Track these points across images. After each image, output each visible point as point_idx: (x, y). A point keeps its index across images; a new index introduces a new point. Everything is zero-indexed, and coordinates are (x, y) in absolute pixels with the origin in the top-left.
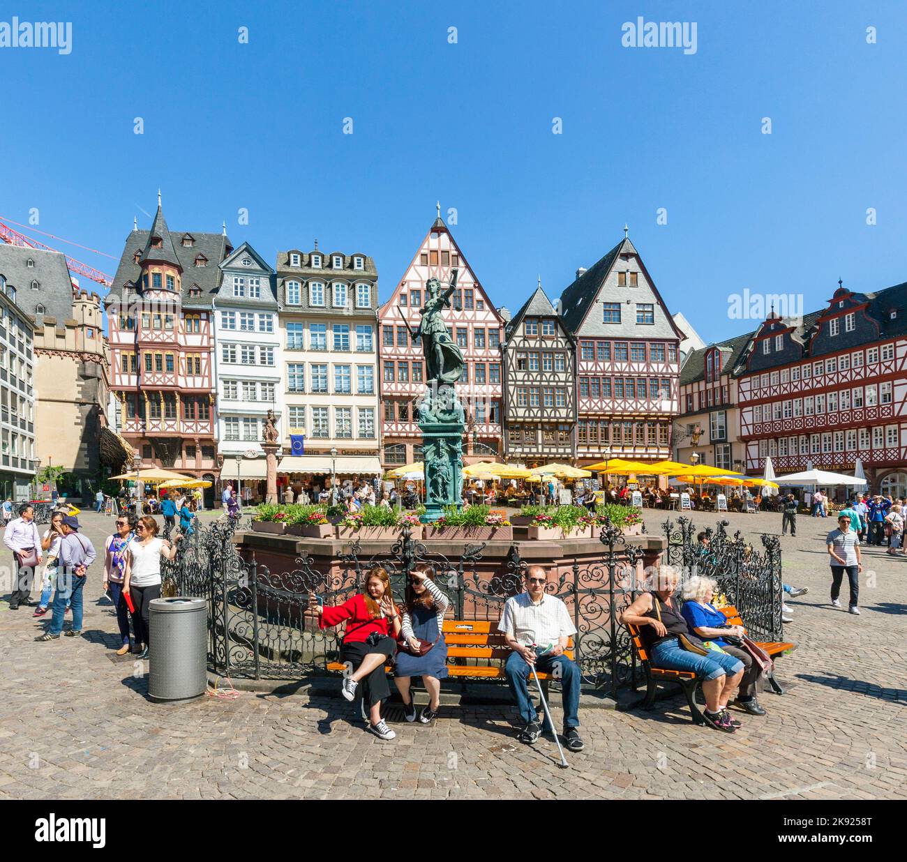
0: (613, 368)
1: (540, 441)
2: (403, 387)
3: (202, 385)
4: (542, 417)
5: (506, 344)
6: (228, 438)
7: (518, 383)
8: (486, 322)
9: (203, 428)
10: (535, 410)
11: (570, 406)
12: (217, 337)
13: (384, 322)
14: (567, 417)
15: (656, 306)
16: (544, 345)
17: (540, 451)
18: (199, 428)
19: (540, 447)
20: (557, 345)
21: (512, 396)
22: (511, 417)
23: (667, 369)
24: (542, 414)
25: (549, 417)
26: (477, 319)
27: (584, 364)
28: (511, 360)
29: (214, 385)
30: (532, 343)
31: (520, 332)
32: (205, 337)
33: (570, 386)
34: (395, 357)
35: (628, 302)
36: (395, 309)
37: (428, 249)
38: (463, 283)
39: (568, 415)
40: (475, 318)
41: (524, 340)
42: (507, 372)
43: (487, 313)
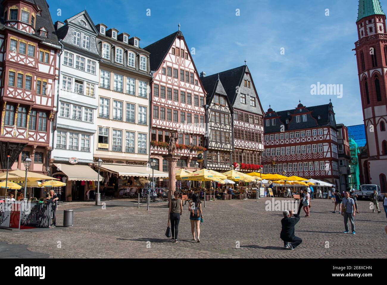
0: (244, 126)
1: (219, 161)
2: (163, 123)
3: (47, 103)
5: (208, 106)
6: (59, 147)
7: (212, 128)
8: (200, 92)
9: (42, 137)
10: (219, 144)
11: (231, 143)
12: (61, 70)
13: (155, 82)
14: (230, 149)
15: (256, 98)
17: (219, 166)
18: (38, 137)
19: (219, 164)
21: (210, 135)
22: (210, 146)
23: (260, 129)
24: (221, 146)
25: (224, 148)
29: (55, 105)
30: (217, 107)
31: (213, 101)
32: (52, 68)
33: (231, 132)
34: (159, 104)
35: (248, 95)
36: (160, 75)
37: (175, 46)
38: (190, 69)
39: (230, 147)
40: (195, 89)
41: (214, 105)
42: (208, 121)
43: (199, 87)
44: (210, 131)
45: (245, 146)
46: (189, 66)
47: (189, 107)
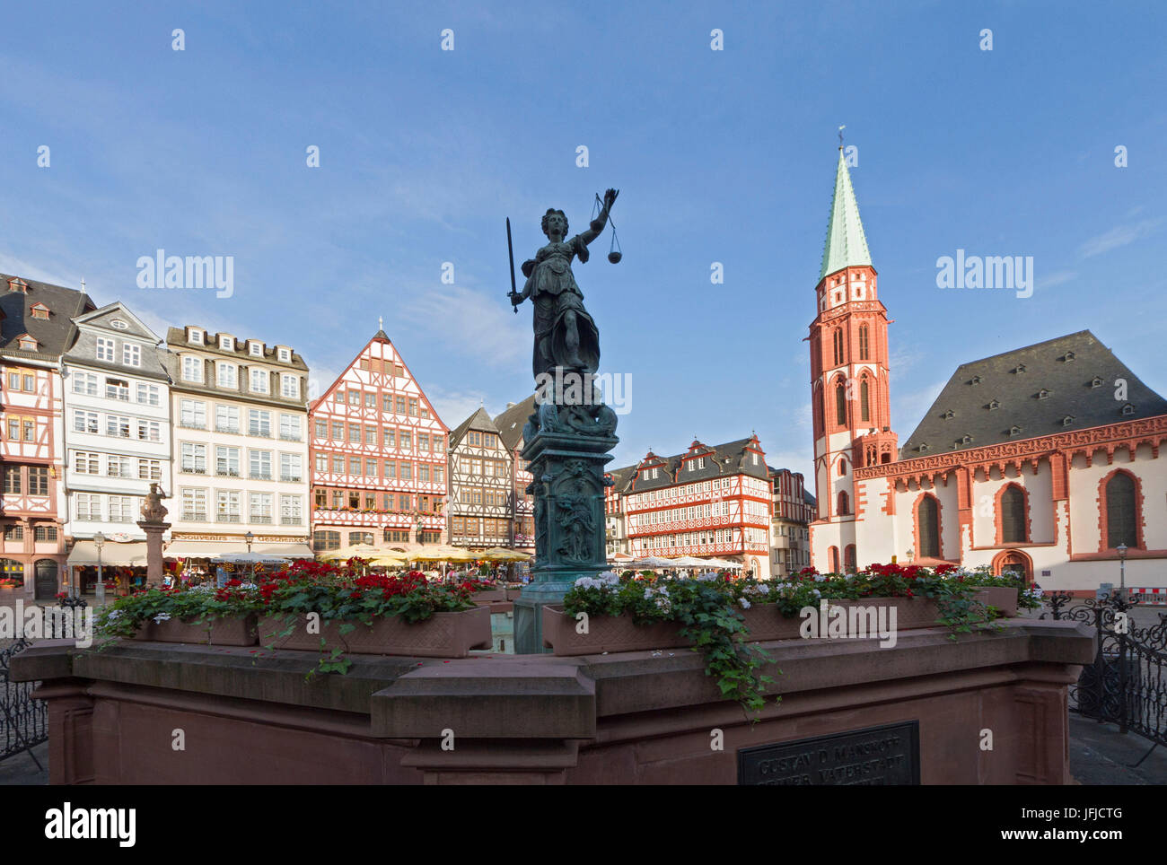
1: (482, 533)
2: (339, 478)
4: (484, 512)
5: (451, 450)
7: (462, 483)
8: (431, 429)
10: (478, 507)
11: (509, 505)
13: (317, 415)
14: (507, 513)
16: (486, 454)
17: (482, 540)
19: (482, 538)
20: (498, 455)
21: (456, 493)
22: (455, 511)
24: (484, 510)
25: (490, 513)
26: (422, 425)
27: (521, 472)
28: (455, 463)
30: (475, 451)
31: (464, 441)
33: (509, 489)
34: (330, 449)
36: (330, 404)
37: (370, 355)
38: (407, 391)
40: (420, 424)
41: (468, 449)
42: (451, 473)
43: (431, 421)
44: (455, 488)
46: (405, 387)
47: (406, 452)
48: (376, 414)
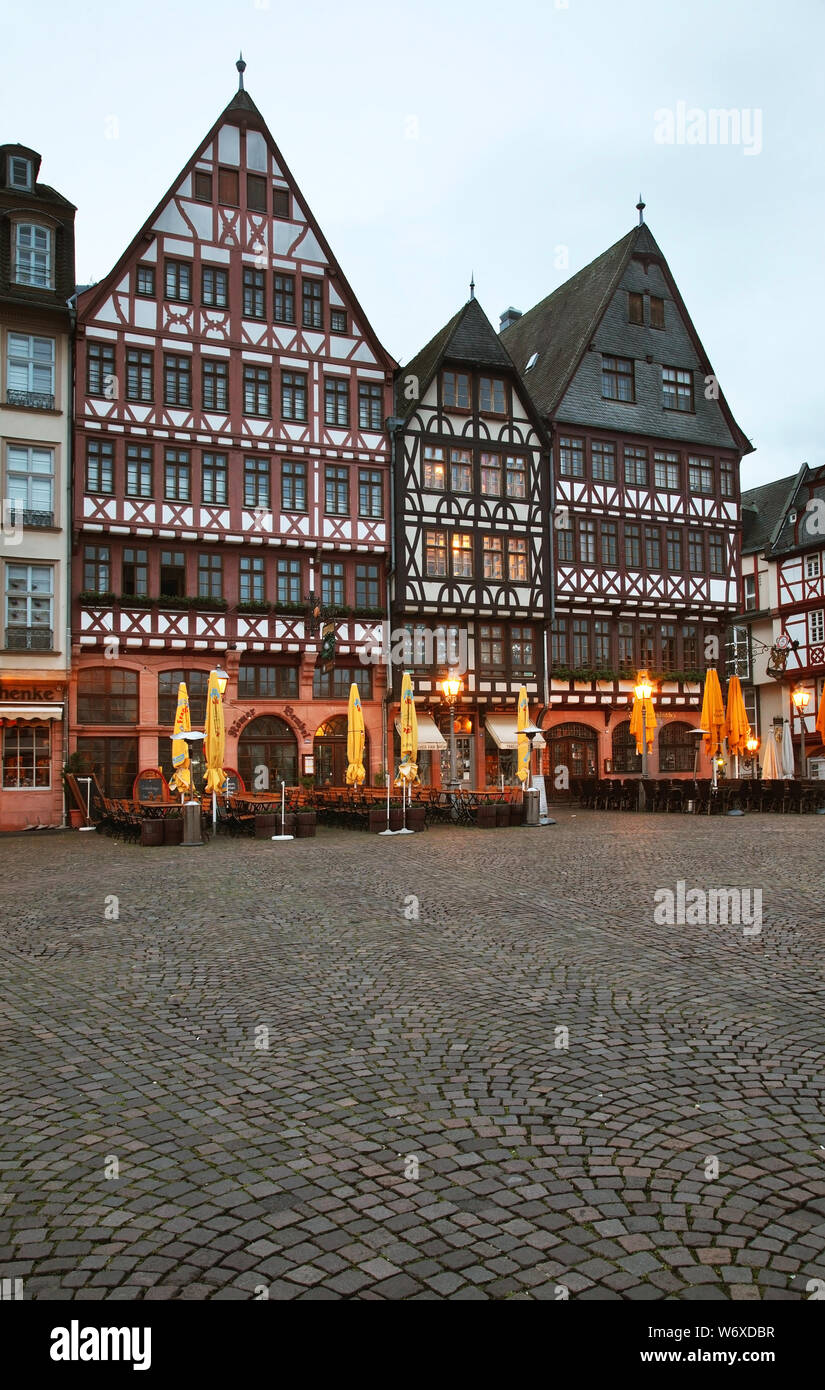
0: (622, 502)
2: (140, 513)
4: (479, 604)
5: (401, 422)
7: (426, 519)
8: (355, 365)
10: (465, 588)
11: (538, 582)
13: (94, 332)
14: (532, 607)
15: (696, 373)
16: (483, 435)
17: (472, 686)
19: (472, 678)
20: (511, 436)
21: (412, 552)
22: (411, 603)
23: (719, 513)
24: (479, 597)
25: (494, 606)
26: (333, 355)
27: (565, 485)
28: (411, 462)
30: (458, 426)
31: (429, 397)
33: (537, 535)
34: (120, 429)
35: (649, 360)
36: (124, 302)
37: (214, 162)
38: (299, 262)
39: (533, 602)
40: (328, 351)
41: (440, 418)
42: (401, 492)
43: (355, 342)
44: (411, 532)
45: (623, 595)
46: (293, 248)
47: (295, 432)
48: (227, 327)
